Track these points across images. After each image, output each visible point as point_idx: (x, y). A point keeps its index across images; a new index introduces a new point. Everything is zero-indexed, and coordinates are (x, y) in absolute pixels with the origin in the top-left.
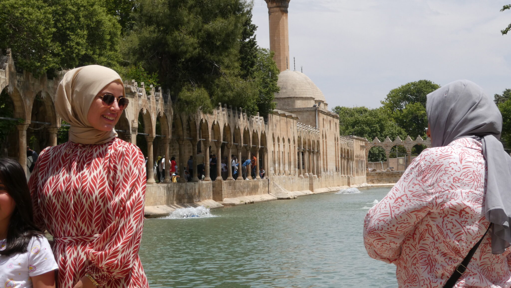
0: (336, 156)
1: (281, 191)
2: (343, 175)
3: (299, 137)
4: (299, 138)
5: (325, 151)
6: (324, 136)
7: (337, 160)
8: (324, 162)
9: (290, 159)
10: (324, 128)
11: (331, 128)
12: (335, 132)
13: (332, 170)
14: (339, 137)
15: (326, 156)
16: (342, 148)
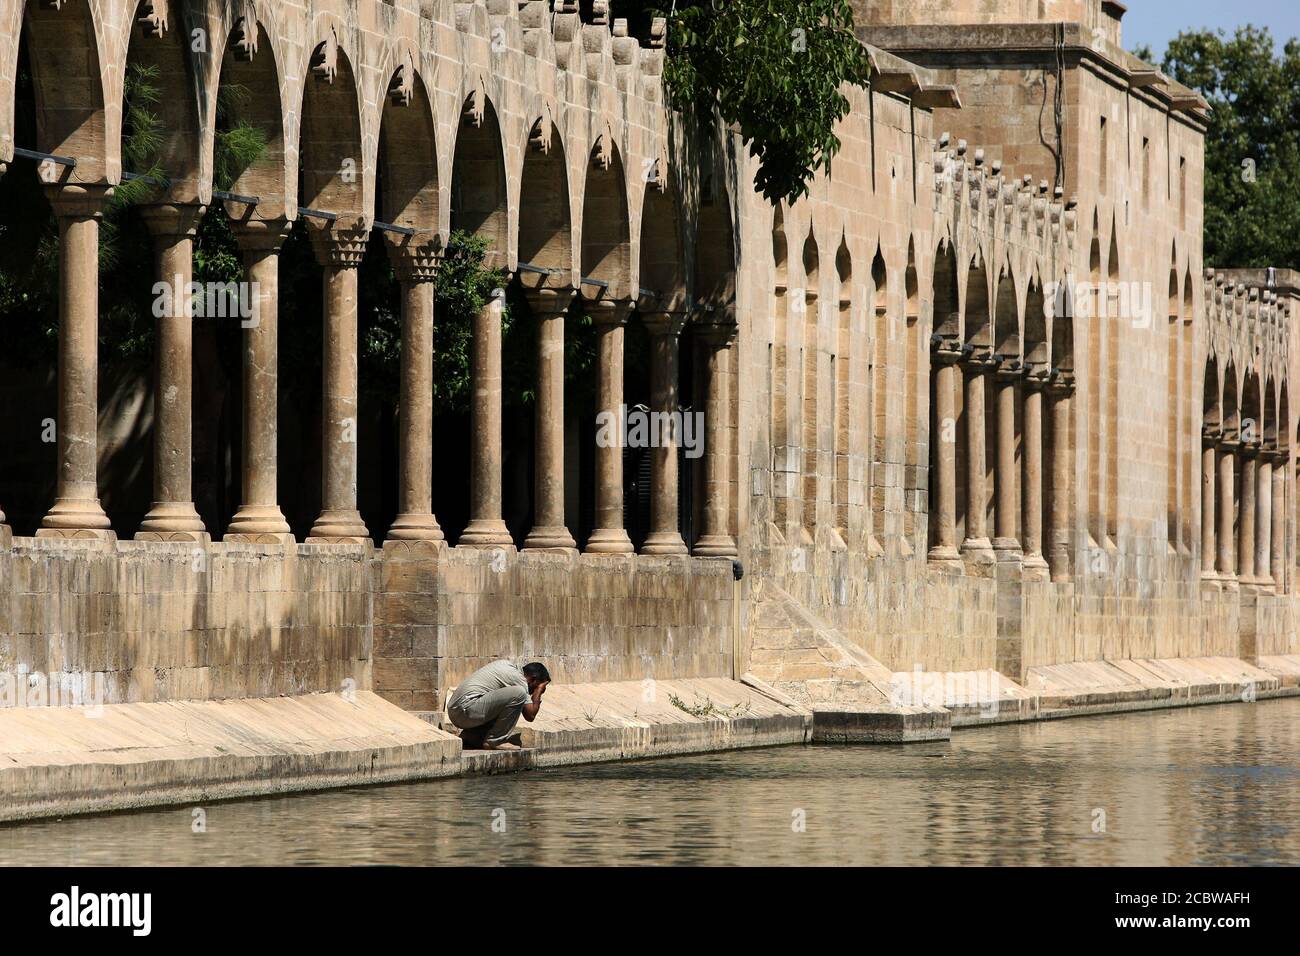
0: (1173, 419)
1: (830, 657)
2: (1212, 574)
3: (940, 249)
4: (946, 258)
5: (1104, 377)
6: (1104, 255)
7: (1180, 450)
8: (1095, 461)
9: (882, 415)
10: (1103, 192)
11: (1152, 198)
12: (1173, 229)
13: (1148, 529)
14: (1197, 273)
15: (1114, 411)
16: (1212, 365)
